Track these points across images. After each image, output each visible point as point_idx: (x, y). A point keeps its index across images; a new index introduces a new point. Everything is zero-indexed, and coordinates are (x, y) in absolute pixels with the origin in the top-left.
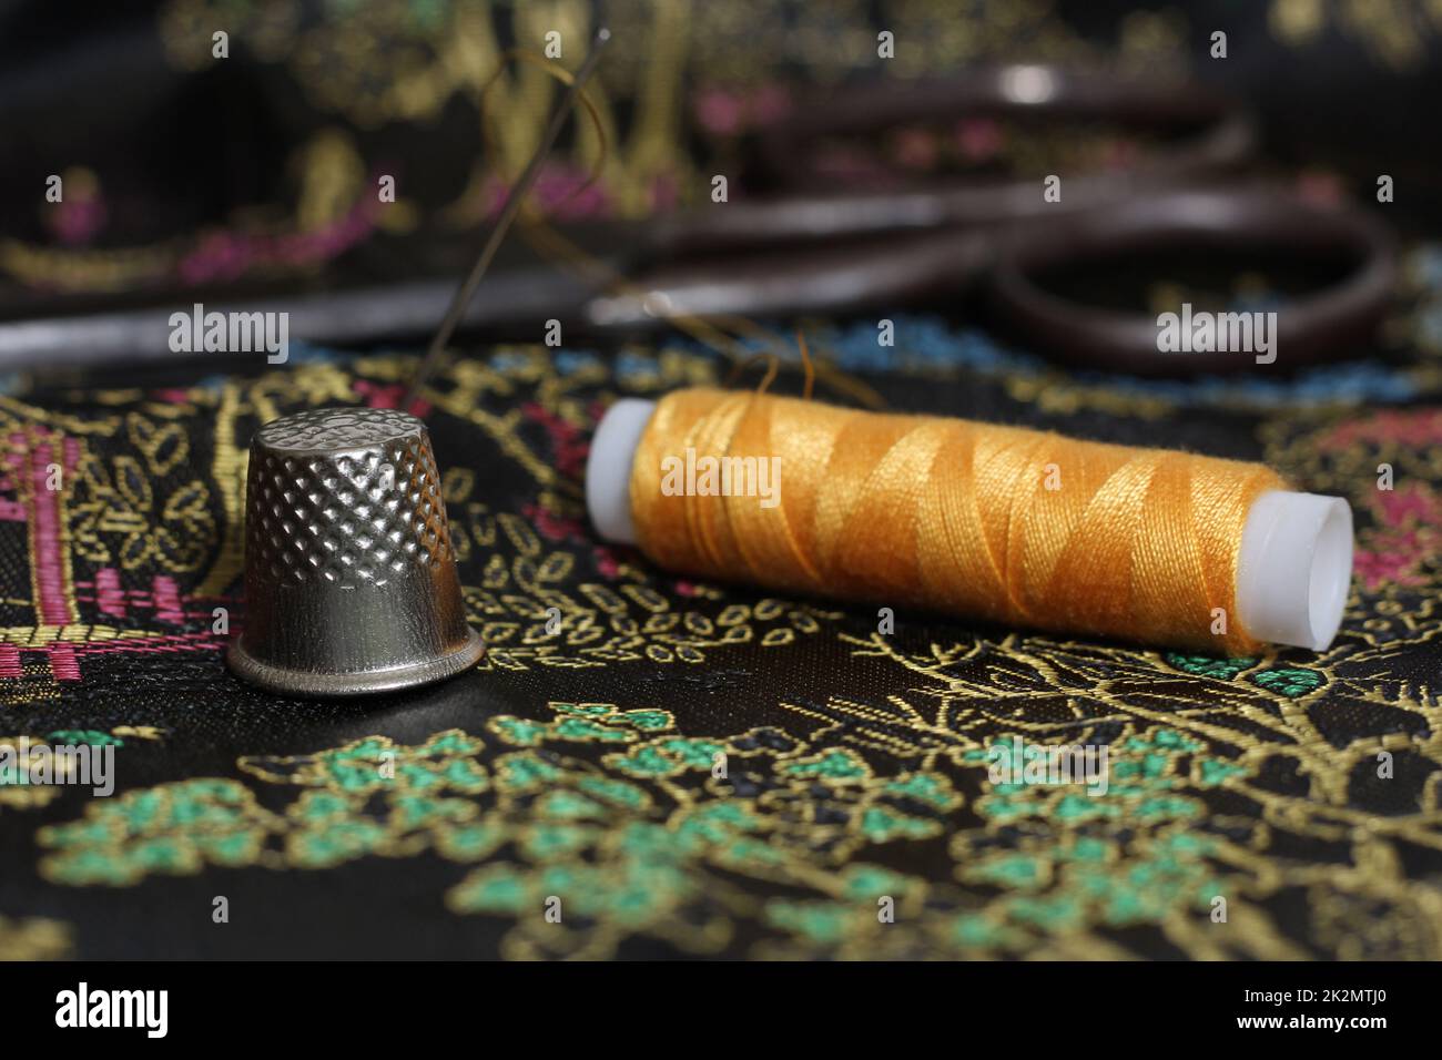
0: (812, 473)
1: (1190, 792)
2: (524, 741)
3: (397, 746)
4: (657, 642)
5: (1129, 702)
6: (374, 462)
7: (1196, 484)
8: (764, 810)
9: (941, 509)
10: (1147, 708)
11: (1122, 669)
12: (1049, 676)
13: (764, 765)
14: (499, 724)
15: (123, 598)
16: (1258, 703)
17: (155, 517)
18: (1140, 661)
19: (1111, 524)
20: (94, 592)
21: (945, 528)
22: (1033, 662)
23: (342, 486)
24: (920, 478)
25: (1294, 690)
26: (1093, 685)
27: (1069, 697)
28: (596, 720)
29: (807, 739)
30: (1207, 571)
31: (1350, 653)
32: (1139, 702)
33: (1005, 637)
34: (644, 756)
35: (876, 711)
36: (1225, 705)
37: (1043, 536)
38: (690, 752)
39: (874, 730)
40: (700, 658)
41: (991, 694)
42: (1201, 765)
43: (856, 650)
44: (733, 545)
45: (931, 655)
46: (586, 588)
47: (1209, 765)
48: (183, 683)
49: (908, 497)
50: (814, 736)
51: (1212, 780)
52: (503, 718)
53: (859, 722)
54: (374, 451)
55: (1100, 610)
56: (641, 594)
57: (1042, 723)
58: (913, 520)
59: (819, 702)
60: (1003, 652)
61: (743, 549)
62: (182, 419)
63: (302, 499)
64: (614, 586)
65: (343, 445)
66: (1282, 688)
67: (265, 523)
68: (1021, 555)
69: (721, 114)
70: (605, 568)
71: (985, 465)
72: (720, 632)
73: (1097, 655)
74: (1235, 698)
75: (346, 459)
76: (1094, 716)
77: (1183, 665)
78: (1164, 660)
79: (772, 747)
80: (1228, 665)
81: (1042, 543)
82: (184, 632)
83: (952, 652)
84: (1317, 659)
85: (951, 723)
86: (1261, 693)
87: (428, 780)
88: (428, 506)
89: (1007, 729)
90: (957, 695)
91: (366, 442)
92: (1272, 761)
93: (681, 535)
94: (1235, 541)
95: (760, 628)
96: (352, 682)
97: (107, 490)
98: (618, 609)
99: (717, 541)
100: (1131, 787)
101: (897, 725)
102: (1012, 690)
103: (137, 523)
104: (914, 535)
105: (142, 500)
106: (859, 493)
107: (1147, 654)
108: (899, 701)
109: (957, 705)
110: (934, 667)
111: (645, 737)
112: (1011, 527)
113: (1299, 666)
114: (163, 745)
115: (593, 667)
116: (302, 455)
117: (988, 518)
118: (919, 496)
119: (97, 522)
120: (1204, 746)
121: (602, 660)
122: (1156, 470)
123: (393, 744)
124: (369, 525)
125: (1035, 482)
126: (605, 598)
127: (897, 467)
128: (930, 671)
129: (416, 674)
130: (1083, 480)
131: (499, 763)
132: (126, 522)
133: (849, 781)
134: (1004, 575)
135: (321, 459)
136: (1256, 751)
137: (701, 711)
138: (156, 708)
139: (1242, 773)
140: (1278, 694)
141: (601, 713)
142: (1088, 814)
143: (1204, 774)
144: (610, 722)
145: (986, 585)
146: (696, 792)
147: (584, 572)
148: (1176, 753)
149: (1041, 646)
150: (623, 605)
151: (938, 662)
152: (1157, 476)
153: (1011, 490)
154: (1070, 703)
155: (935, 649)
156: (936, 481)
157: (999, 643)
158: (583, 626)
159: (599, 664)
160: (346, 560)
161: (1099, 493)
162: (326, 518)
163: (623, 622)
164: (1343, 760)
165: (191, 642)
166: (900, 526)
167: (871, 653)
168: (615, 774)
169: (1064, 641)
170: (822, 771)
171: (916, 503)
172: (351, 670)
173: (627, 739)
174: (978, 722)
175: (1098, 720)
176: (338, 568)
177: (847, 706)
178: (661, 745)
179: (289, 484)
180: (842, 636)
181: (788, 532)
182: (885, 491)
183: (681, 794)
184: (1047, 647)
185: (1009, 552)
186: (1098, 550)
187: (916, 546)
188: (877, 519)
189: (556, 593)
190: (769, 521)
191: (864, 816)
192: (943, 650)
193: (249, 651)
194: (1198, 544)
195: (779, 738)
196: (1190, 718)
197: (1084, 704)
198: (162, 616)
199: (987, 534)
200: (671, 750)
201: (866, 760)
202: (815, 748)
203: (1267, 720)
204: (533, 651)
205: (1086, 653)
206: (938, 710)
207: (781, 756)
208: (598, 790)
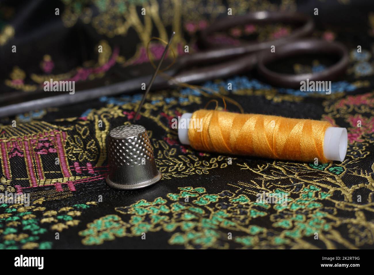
0: (229, 129)
1: (319, 201)
2: (175, 200)
3: (148, 202)
4: (198, 169)
5: (303, 179)
6: (136, 139)
7: (313, 127)
8: (229, 212)
9: (258, 136)
10: (307, 180)
11: (300, 169)
12: (284, 172)
13: (227, 200)
14: (169, 195)
15: (81, 169)
16: (331, 177)
17: (84, 149)
18: (303, 166)
19: (295, 137)
20: (74, 168)
21: (259, 140)
22: (280, 168)
23: (130, 145)
24: (252, 129)
25: (338, 173)
26: (294, 174)
27: (290, 178)
28: (189, 191)
29: (235, 193)
30: (317, 147)
31: (349, 162)
32: (305, 178)
33: (273, 162)
34: (201, 200)
35: (249, 185)
36: (324, 178)
37: (280, 140)
38: (210, 198)
39: (249, 190)
40: (208, 173)
41: (273, 178)
42: (320, 194)
43: (241, 168)
44: (212, 145)
45: (258, 168)
46: (180, 156)
47: (322, 194)
48: (98, 189)
49: (250, 134)
50: (236, 192)
51: (323, 198)
52: (169, 194)
53: (246, 188)
54: (136, 136)
55: (294, 156)
56: (192, 156)
57: (285, 185)
58: (252, 138)
59: (236, 183)
60: (273, 166)
61: (214, 146)
62: (87, 125)
63: (121, 148)
64: (186, 155)
65: (129, 135)
66: (335, 172)
67: (113, 153)
68: (276, 145)
69: (191, 28)
70: (183, 151)
71: (266, 125)
72: (211, 165)
73: (294, 166)
74: (326, 176)
75: (130, 139)
76: (296, 183)
77: (313, 167)
78: (308, 165)
79: (228, 196)
80: (322, 166)
81: (280, 142)
82: (95, 176)
83: (262, 167)
84: (342, 163)
85: (265, 187)
86: (331, 174)
87: (157, 211)
88: (148, 147)
89: (278, 187)
90: (265, 179)
91: (134, 134)
92: (336, 192)
93: (200, 144)
94: (323, 140)
95: (219, 163)
96: (135, 186)
97: (73, 143)
98: (187, 161)
99: (208, 145)
100: (306, 200)
101: (254, 188)
102: (277, 177)
103: (81, 151)
104: (252, 142)
105: (81, 145)
106: (239, 133)
107: (305, 164)
108: (253, 181)
109: (266, 182)
110: (259, 171)
111: (201, 195)
112: (273, 139)
113: (338, 165)
114: (98, 206)
115: (185, 177)
116: (120, 138)
117: (268, 137)
118: (252, 133)
119: (72, 151)
120: (320, 189)
121: (187, 175)
122: (304, 125)
123: (147, 202)
124: (136, 152)
125: (278, 129)
126: (184, 158)
127: (247, 127)
128: (258, 173)
129: (148, 183)
130: (288, 128)
131: (171, 206)
132: (78, 151)
133: (245, 203)
134: (272, 149)
135: (125, 139)
136: (332, 190)
137: (211, 187)
138: (94, 196)
139: (329, 196)
140: (335, 174)
141: (190, 189)
142: (298, 208)
143: (321, 196)
144: (192, 192)
145: (268, 152)
146: (214, 208)
147: (179, 152)
148: (315, 191)
149: (281, 164)
150: (189, 160)
151: (260, 170)
152: (304, 126)
153: (273, 131)
154: (290, 180)
155: (258, 166)
156: (256, 129)
157: (272, 164)
158: (181, 166)
159: (186, 176)
160: (132, 160)
161: (292, 131)
162: (127, 152)
163: (189, 164)
164: (350, 191)
165: (97, 178)
166: (249, 140)
167: (245, 169)
168: (196, 206)
169: (286, 162)
170: (240, 201)
171: (252, 135)
172: (134, 184)
173: (196, 196)
174: (271, 186)
175: (297, 184)
176: (130, 162)
177: (242, 183)
178: (204, 197)
179: (118, 145)
180: (237, 164)
181: (224, 142)
182: (245, 132)
183: (210, 209)
184: (283, 164)
185: (273, 144)
186: (293, 143)
187: (253, 144)
188: (243, 138)
189: (174, 158)
190: (220, 140)
191: (250, 211)
192: (260, 167)
193: (111, 180)
194: (315, 141)
195: (229, 193)
196: (316, 182)
197: (293, 179)
198: (89, 172)
199: (268, 141)
200: (206, 198)
201: (248, 198)
202: (237, 195)
203: (333, 181)
204: (171, 174)
205: (291, 165)
206: (262, 183)
207: (230, 197)
208: (193, 210)
